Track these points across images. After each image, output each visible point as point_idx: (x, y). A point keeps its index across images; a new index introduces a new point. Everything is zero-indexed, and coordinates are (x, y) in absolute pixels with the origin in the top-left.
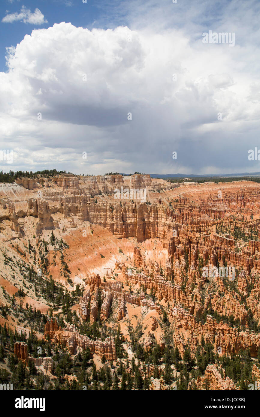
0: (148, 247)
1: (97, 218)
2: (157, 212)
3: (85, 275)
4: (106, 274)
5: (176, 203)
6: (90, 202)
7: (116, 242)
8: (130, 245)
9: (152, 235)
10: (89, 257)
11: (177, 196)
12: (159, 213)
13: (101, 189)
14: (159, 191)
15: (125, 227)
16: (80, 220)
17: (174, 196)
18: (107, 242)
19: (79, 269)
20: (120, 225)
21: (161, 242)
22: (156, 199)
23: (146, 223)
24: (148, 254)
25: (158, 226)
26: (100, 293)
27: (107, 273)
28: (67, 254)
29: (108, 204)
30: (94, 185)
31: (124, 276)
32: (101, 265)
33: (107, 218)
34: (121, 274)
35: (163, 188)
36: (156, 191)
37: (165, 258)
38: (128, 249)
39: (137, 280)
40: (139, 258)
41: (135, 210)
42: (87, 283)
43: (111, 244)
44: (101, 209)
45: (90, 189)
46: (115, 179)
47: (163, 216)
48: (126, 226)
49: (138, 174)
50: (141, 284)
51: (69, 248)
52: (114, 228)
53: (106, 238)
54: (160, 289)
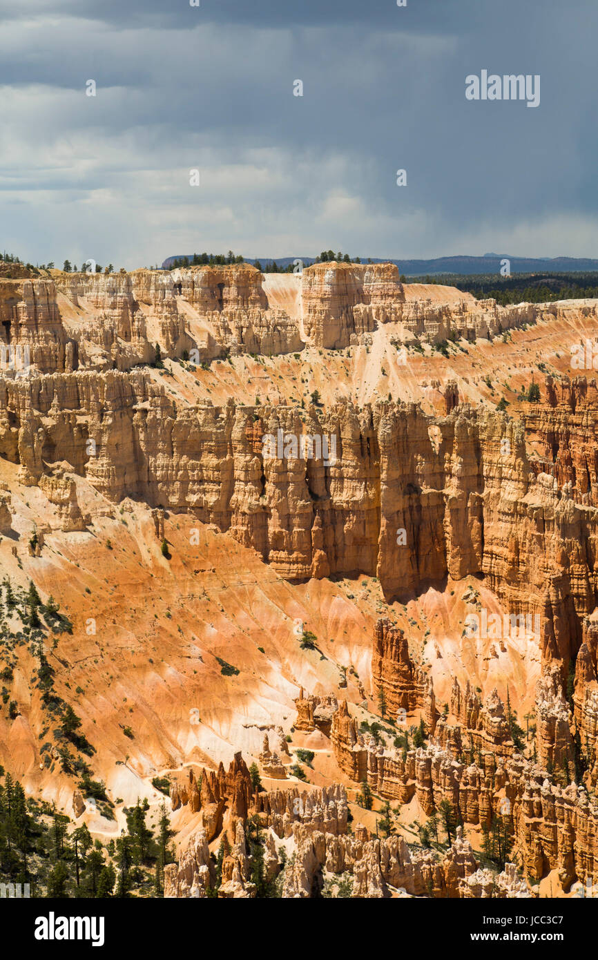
0: (439, 619)
1: (185, 482)
2: (478, 451)
3: (159, 759)
4: (262, 750)
5: (527, 407)
6: (147, 405)
7: (282, 599)
8: (351, 611)
9: (453, 562)
10: (170, 671)
11: (528, 370)
12: (485, 456)
13: (156, 336)
14: (441, 346)
15: (322, 524)
16: (100, 495)
17: (515, 372)
18: (235, 600)
19: (128, 734)
20: (300, 515)
21: (501, 595)
22: (430, 388)
23: (424, 503)
24: (439, 656)
25: (481, 520)
26: (253, 844)
27: (266, 748)
28: (65, 663)
29: (238, 415)
30: (124, 319)
31: (341, 764)
32: (229, 712)
33: (232, 481)
34: (326, 754)
35: (460, 332)
36: (427, 347)
37: (523, 675)
38: (340, 633)
39: (410, 782)
40: (404, 674)
41: (372, 440)
42: (179, 802)
43: (256, 609)
44: (205, 437)
45: (108, 339)
46: (226, 290)
47: (507, 472)
48: (327, 520)
49: (339, 260)
50: (431, 800)
51: (71, 632)
52: (271, 530)
53: (233, 580)
54: (535, 827)
